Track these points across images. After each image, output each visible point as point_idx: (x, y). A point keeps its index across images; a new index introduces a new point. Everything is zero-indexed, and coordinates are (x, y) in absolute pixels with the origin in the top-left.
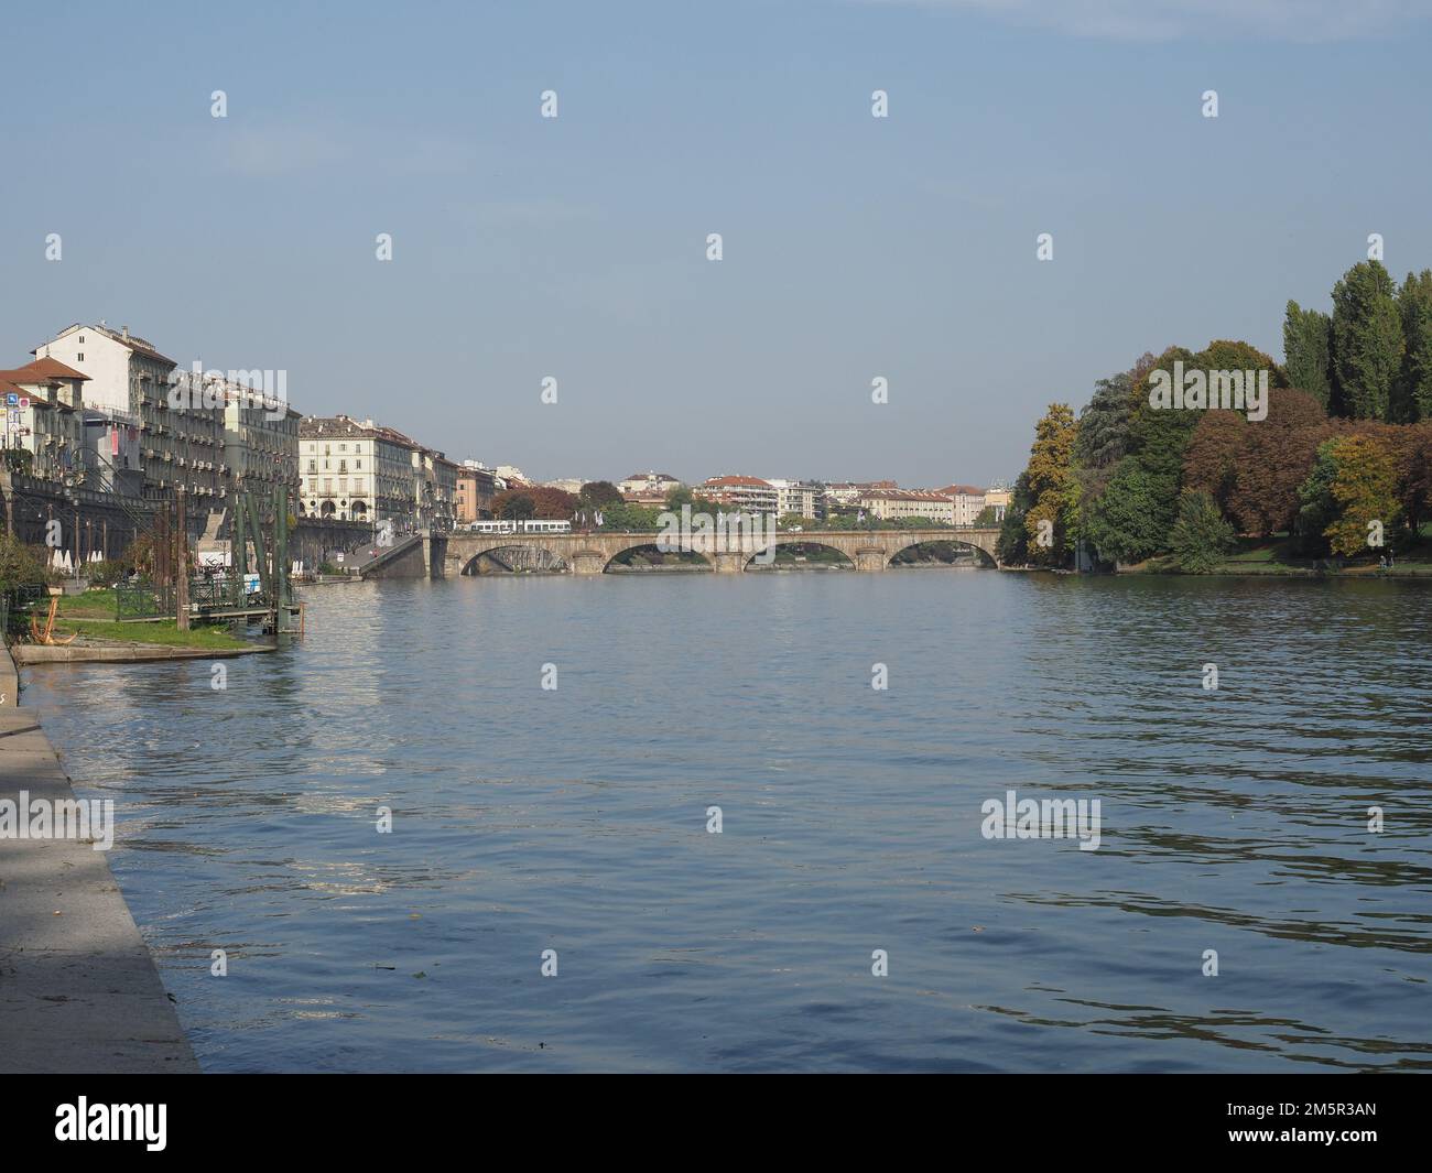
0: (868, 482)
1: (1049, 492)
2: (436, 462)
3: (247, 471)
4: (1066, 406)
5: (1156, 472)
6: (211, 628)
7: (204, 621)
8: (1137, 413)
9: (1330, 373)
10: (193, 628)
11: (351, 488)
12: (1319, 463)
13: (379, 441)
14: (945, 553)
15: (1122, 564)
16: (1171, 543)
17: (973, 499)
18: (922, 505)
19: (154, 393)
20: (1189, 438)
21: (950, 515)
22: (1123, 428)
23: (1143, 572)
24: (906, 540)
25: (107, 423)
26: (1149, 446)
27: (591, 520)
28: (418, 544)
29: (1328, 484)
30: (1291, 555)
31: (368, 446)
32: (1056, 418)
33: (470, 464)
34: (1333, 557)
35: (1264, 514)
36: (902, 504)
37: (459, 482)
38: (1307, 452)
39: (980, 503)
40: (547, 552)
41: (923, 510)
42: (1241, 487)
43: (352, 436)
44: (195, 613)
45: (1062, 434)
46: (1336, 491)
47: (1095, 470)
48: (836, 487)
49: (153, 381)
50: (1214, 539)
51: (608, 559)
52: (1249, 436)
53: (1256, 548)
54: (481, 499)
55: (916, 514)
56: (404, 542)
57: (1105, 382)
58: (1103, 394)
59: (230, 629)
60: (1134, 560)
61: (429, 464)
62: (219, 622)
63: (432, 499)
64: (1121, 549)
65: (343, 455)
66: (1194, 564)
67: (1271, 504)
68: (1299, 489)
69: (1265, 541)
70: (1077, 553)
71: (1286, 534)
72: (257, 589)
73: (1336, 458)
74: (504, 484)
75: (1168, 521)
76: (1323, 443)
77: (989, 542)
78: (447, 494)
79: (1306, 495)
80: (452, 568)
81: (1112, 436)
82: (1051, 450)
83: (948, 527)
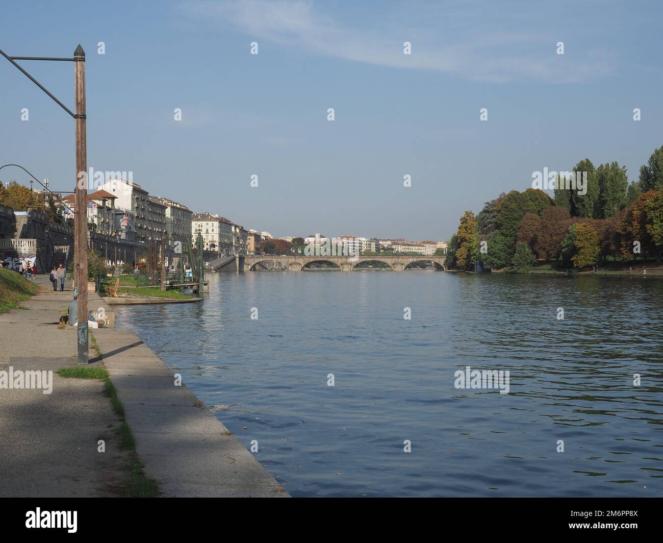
0: (394, 239)
1: (464, 243)
2: (240, 230)
3: (173, 232)
4: (471, 212)
5: (507, 236)
6: (174, 290)
7: (171, 288)
8: (500, 214)
9: (571, 201)
10: (167, 290)
11: (210, 239)
12: (569, 234)
13: (220, 222)
14: (422, 265)
15: (494, 269)
16: (513, 262)
17: (432, 245)
18: (414, 248)
19: (140, 203)
20: (519, 224)
21: (424, 251)
22: (494, 220)
23: (501, 273)
24: (411, 260)
25: (124, 214)
26: (504, 227)
27: (296, 252)
28: (234, 259)
29: (573, 241)
30: (558, 268)
31: (216, 224)
32: (468, 216)
33: (252, 231)
34: (574, 268)
35: (548, 252)
36: (407, 247)
37: (248, 237)
38: (564, 229)
39: (435, 247)
40: (280, 263)
41: (414, 249)
42: (539, 242)
43: (210, 220)
44: (168, 284)
45: (470, 222)
46: (576, 244)
47: (484, 235)
48: (383, 240)
49: (140, 199)
50: (529, 261)
51: (303, 266)
52: (542, 223)
53: (544, 264)
54: (256, 244)
55: (412, 251)
56: (229, 258)
57: (488, 203)
58: (487, 207)
59: (180, 291)
60: (498, 268)
61: (238, 230)
62: (177, 288)
63: (239, 243)
64: (493, 264)
65: (207, 227)
66: (521, 270)
67: (550, 248)
68: (562, 243)
69: (547, 262)
70: (475, 266)
71: (555, 259)
72: (191, 275)
73: (576, 232)
74: (264, 238)
75: (512, 254)
76: (571, 226)
77: (442, 261)
78: (244, 242)
79: (564, 245)
80: (246, 268)
81: (490, 223)
82: (466, 228)
83: (424, 255)
